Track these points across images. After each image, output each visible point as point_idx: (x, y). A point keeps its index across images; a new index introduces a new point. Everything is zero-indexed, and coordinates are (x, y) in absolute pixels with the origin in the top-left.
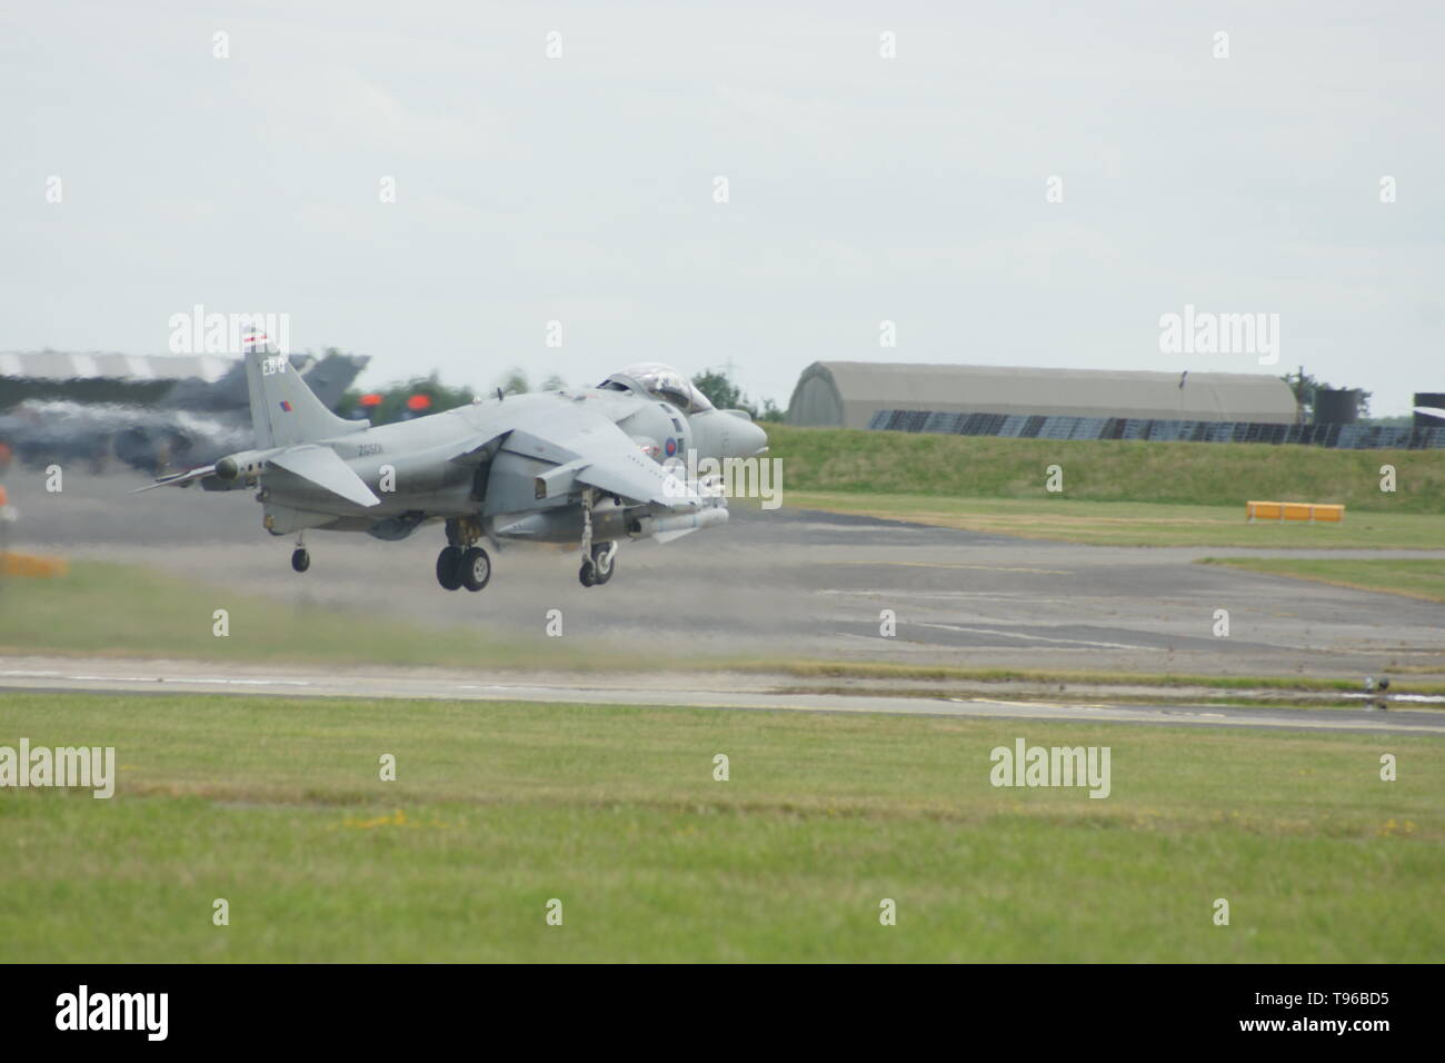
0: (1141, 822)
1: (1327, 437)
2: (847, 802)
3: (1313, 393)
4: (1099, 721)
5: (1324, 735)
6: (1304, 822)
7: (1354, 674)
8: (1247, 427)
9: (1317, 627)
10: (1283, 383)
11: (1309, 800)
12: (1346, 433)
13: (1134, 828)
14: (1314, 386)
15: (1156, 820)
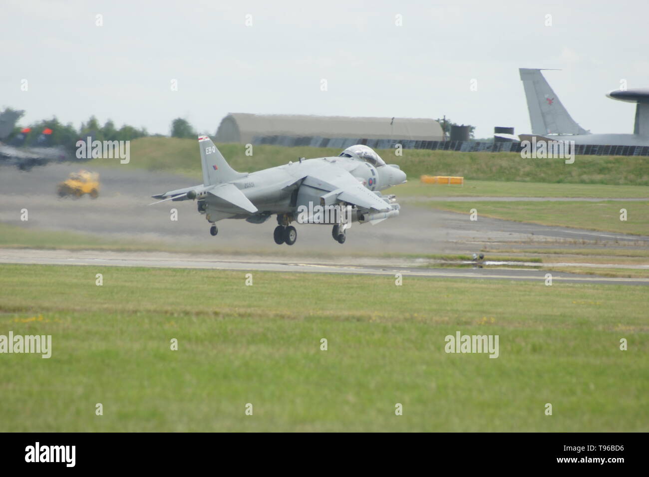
0: (374, 318)
1: (456, 147)
2: (242, 311)
3: (450, 128)
4: (356, 274)
5: (454, 279)
6: (446, 319)
7: (468, 252)
8: (421, 143)
9: (452, 231)
10: (437, 123)
11: (449, 308)
12: (465, 145)
13: (371, 321)
14: (450, 125)
15: (380, 318)
